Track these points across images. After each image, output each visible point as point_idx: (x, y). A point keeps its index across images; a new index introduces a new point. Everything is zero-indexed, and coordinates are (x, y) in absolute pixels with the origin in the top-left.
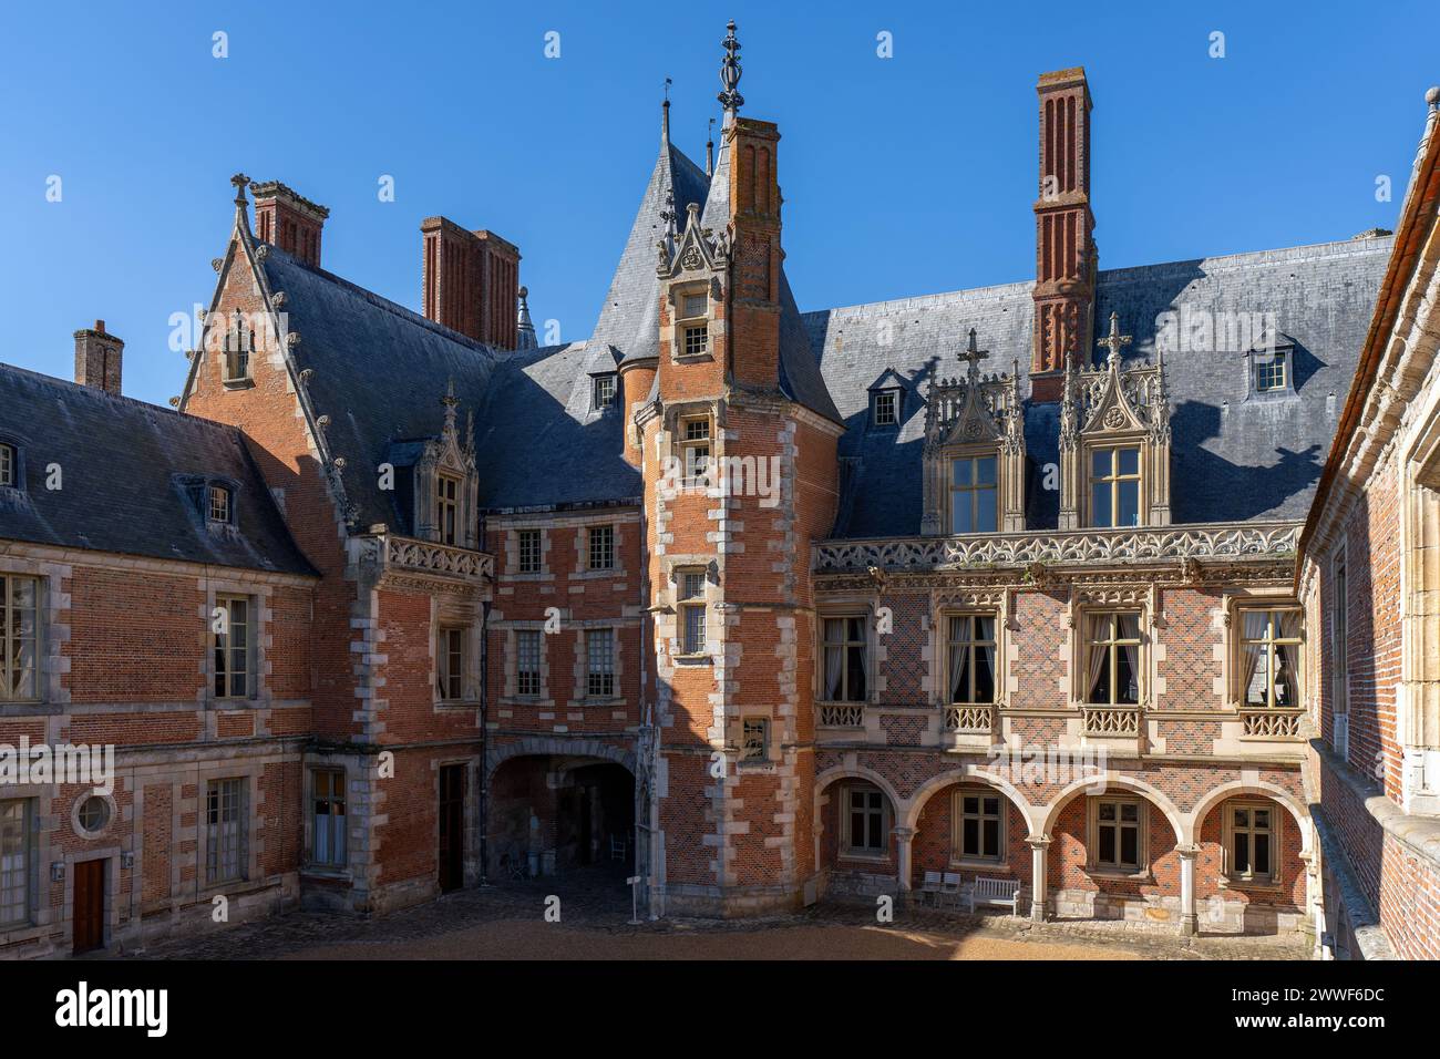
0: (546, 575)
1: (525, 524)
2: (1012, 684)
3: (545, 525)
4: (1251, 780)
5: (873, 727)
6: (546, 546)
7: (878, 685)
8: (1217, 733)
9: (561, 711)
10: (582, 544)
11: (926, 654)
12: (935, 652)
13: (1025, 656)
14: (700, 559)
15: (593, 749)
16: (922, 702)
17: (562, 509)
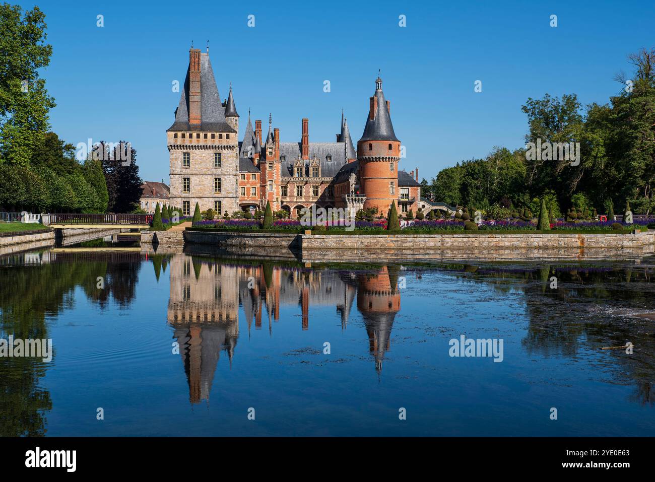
0: (246, 180)
1: (243, 173)
2: (304, 194)
3: (246, 174)
4: (329, 204)
5: (288, 199)
6: (246, 176)
7: (288, 194)
8: (325, 199)
9: (248, 198)
10: (251, 176)
11: (294, 190)
12: (296, 190)
13: (306, 191)
14: (272, 179)
15: (253, 202)
16: (294, 196)
17: (249, 172)
